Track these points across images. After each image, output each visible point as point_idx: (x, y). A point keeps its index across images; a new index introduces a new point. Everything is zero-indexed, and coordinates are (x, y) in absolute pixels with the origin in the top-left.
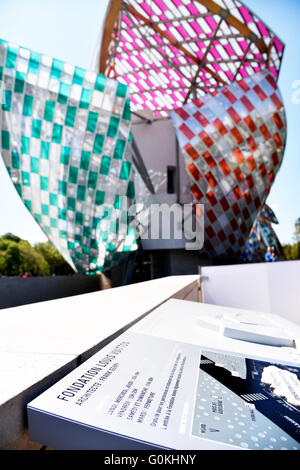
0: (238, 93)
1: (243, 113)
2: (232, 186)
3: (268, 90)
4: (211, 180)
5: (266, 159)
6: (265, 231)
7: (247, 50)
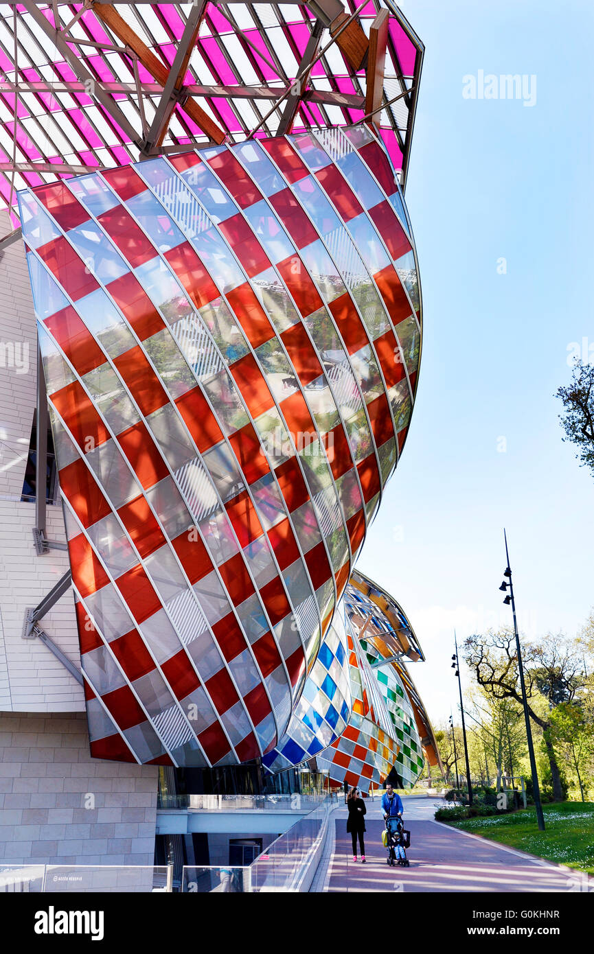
0: (271, 182)
1: (278, 246)
2: (223, 494)
3: (368, 192)
4: (146, 461)
5: (349, 415)
6: (383, 678)
7: (309, 58)
